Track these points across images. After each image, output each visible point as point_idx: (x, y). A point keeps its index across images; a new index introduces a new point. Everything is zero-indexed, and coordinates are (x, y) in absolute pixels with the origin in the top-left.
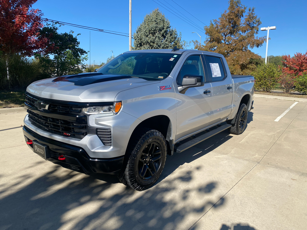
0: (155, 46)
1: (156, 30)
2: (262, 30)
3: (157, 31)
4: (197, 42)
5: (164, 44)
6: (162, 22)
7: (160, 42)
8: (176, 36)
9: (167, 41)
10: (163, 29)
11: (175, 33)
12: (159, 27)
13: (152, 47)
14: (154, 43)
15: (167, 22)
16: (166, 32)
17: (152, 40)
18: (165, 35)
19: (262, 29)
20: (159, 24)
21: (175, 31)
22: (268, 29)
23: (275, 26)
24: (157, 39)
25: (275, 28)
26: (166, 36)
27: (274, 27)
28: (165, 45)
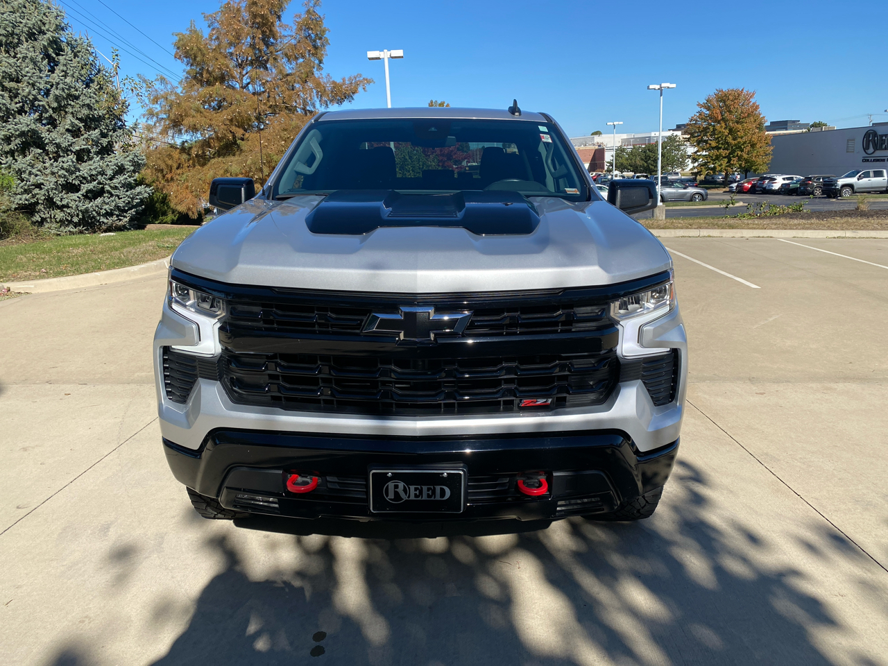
0: (27, 90)
1: (17, 35)
2: (370, 59)
3: (19, 39)
4: (163, 80)
5: (61, 86)
6: (33, 8)
7: (41, 78)
8: (91, 58)
9: (65, 76)
10: (42, 32)
11: (88, 50)
12: (26, 23)
13: (10, 97)
14: (18, 81)
15: (49, 8)
16: (55, 43)
17: (8, 70)
18: (54, 56)
19: (371, 54)
20: (23, 12)
21: (87, 41)
22: (385, 55)
23: (402, 51)
24: (28, 69)
25: (402, 55)
26: (60, 57)
27: (399, 53)
28: (63, 90)
